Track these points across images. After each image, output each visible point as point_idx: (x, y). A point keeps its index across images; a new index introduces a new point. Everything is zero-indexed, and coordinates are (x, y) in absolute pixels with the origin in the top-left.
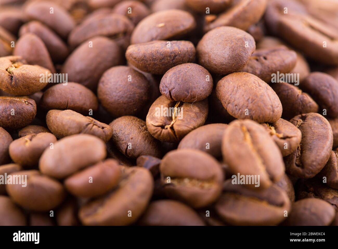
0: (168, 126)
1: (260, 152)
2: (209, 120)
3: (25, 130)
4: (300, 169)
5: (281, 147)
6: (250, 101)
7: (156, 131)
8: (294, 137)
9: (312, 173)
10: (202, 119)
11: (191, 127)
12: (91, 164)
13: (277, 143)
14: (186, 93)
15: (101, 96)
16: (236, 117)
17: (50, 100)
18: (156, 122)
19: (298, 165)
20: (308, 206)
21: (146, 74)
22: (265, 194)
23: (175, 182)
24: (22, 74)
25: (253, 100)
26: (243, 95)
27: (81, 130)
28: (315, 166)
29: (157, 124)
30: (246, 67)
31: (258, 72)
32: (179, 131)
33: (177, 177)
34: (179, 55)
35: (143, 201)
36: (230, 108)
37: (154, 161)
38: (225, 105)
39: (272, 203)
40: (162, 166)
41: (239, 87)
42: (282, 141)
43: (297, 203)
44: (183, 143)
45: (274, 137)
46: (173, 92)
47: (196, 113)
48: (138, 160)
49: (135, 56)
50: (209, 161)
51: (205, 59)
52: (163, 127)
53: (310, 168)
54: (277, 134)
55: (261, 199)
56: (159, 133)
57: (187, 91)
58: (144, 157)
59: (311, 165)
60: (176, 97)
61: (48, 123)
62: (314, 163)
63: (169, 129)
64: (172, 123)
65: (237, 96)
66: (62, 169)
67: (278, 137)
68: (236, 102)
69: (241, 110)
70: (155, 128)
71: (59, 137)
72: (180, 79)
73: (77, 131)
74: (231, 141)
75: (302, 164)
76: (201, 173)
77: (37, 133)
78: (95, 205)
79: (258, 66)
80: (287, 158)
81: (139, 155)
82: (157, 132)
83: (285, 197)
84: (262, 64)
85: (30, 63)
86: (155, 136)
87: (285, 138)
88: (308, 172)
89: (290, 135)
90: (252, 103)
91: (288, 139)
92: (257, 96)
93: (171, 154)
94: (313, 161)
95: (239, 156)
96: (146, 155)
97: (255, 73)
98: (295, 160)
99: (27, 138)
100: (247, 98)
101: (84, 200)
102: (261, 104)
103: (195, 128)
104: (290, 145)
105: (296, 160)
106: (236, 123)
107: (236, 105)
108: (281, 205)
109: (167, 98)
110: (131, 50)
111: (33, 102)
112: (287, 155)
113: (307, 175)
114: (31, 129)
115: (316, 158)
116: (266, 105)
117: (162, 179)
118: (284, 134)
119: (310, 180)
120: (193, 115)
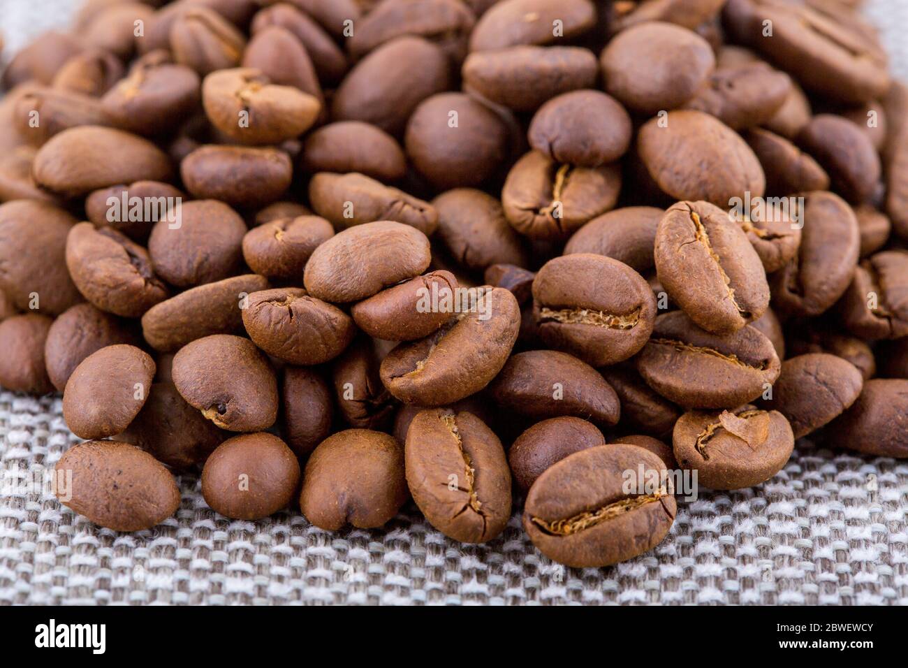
0: (546, 210)
1: (724, 260)
2: (624, 200)
3: (269, 211)
4: (797, 299)
5: (765, 257)
6: (705, 165)
7: (523, 219)
8: (789, 235)
9: (820, 306)
10: (608, 200)
11: (591, 212)
12: (408, 277)
13: (755, 246)
14: (582, 147)
15: (414, 150)
16: (676, 195)
17: (317, 154)
18: (525, 201)
19: (792, 291)
20: (813, 369)
21: (502, 110)
22: (733, 342)
23: (561, 316)
24: (269, 104)
25: (710, 164)
26: (691, 155)
27: (380, 213)
28: (824, 292)
29: (525, 205)
30: (694, 103)
31: (717, 111)
32: (566, 220)
33: (568, 306)
34: (567, 74)
35: (505, 348)
36: (665, 179)
37: (521, 275)
38: (654, 172)
39: (744, 359)
40: (537, 284)
41: (683, 139)
42: (766, 244)
43: (791, 362)
44: (576, 242)
45: (749, 233)
46: (557, 145)
47: (599, 187)
48: (489, 272)
49: (483, 73)
50: (630, 275)
51: (617, 83)
52: (536, 211)
53: (817, 296)
54: (756, 230)
55: (727, 353)
56: (528, 222)
57: (584, 143)
58: (500, 267)
59: (818, 291)
60: (563, 154)
61: (313, 198)
62: (825, 288)
63: (548, 215)
64: (555, 204)
65: (680, 155)
66: (349, 285)
67: (758, 235)
68: (677, 168)
69: (686, 184)
70: (521, 213)
71: (339, 225)
72: (571, 121)
73: (373, 214)
74: (671, 242)
75: (800, 287)
76: (614, 301)
77: (294, 216)
78: (410, 356)
79: (716, 100)
80: (773, 278)
81: (488, 265)
82: (524, 222)
83: (770, 348)
84: (725, 96)
85: (277, 81)
86: (521, 229)
87: (769, 238)
88: (811, 302)
89: (779, 233)
90: (708, 169)
91: (776, 240)
92: (718, 157)
93: (554, 262)
94: (822, 283)
95: (687, 268)
96: (504, 262)
97: (710, 112)
98: (787, 282)
99: (276, 225)
100: (698, 161)
101: (386, 347)
102: (725, 171)
103: (596, 216)
104: (780, 251)
105: (790, 282)
106: (682, 205)
107: (677, 173)
108: (765, 364)
109: (544, 156)
110: (475, 64)
111: (284, 157)
112: (773, 270)
113: (810, 310)
114: (281, 210)
115: (828, 278)
116: (734, 174)
117: (536, 310)
118: (768, 229)
119: (815, 319)
120: (593, 189)
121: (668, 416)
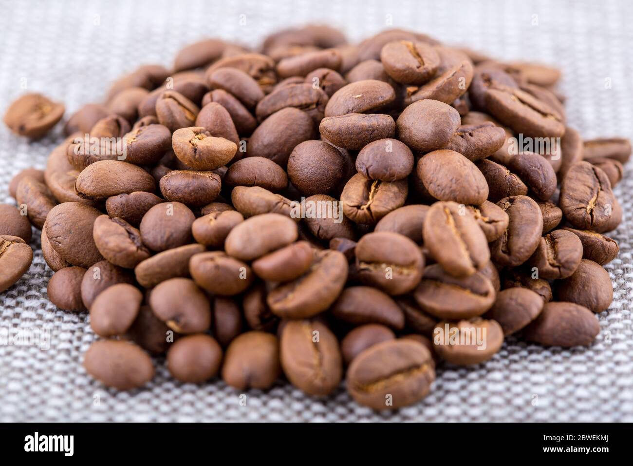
0: (365, 207)
1: (463, 236)
2: (409, 201)
3: (208, 208)
4: (506, 256)
5: (487, 233)
6: (454, 181)
7: (351, 212)
8: (502, 221)
9: (520, 260)
10: (401, 200)
11: (390, 208)
12: (283, 246)
13: (482, 227)
14: (384, 171)
15: (292, 173)
16: (438, 198)
17: (236, 175)
18: (352, 202)
19: (504, 252)
20: (514, 297)
21: (341, 150)
22: (468, 282)
23: (371, 267)
24: (207, 147)
25: (457, 180)
26: (446, 175)
27: (270, 209)
28: (523, 253)
29: (352, 204)
30: (450, 144)
31: (463, 150)
32: (376, 212)
33: (375, 261)
34: (377, 129)
35: (337, 287)
36: (432, 189)
37: (348, 244)
38: (426, 185)
39: (475, 291)
40: (357, 250)
41: (442, 166)
42: (488, 226)
43: (503, 292)
44: (381, 225)
45: (479, 220)
46: (370, 169)
47: (395, 193)
48: (332, 242)
49: (329, 129)
50: (408, 244)
51: (405, 134)
52: (359, 207)
53: (518, 255)
54: (483, 218)
55: (464, 288)
56: (354, 213)
57: (386, 169)
58: (337, 239)
59: (519, 252)
60: (374, 175)
61: (233, 201)
62: (522, 250)
63: (365, 210)
64: (369, 203)
65: (440, 175)
66: (251, 250)
67: (483, 220)
68: (438, 183)
69: (443, 191)
70: (350, 208)
71: (247, 216)
72: (379, 156)
73: (266, 210)
74: (433, 225)
75: (508, 250)
76: (400, 259)
77: (222, 211)
78: (284, 290)
79: (463, 143)
80: (492, 245)
81: (332, 238)
82: (352, 213)
83: (489, 285)
84: (468, 141)
85: (214, 134)
86: (350, 217)
87: (490, 222)
88: (515, 259)
89: (496, 219)
90: (456, 183)
91: (494, 224)
92: (461, 176)
93: (368, 237)
94: (520, 248)
95: (441, 241)
96: (340, 237)
97: (459, 151)
98: (501, 247)
99: (211, 216)
100: (451, 178)
101: (273, 285)
102: (465, 184)
103: (393, 210)
104: (496, 230)
105: (503, 246)
106: (439, 205)
107: (438, 186)
108: (486, 294)
109: (364, 176)
110: (325, 123)
111: (217, 177)
112: (492, 241)
113: (514, 263)
114: (215, 207)
115: (524, 245)
116: (471, 186)
117: (357, 264)
118: (490, 217)
119: (517, 269)
120: (391, 195)
121: (431, 324)
